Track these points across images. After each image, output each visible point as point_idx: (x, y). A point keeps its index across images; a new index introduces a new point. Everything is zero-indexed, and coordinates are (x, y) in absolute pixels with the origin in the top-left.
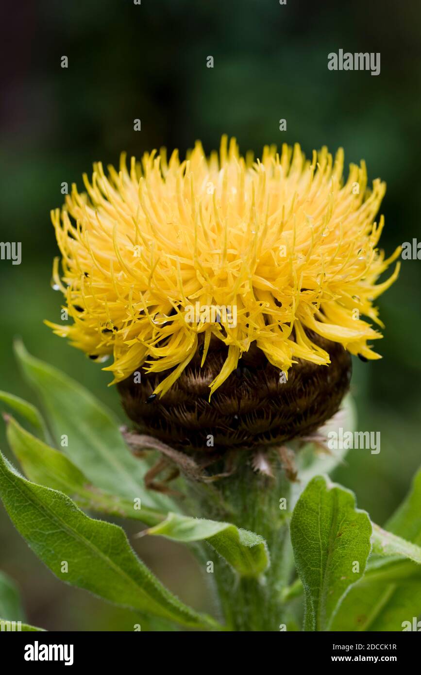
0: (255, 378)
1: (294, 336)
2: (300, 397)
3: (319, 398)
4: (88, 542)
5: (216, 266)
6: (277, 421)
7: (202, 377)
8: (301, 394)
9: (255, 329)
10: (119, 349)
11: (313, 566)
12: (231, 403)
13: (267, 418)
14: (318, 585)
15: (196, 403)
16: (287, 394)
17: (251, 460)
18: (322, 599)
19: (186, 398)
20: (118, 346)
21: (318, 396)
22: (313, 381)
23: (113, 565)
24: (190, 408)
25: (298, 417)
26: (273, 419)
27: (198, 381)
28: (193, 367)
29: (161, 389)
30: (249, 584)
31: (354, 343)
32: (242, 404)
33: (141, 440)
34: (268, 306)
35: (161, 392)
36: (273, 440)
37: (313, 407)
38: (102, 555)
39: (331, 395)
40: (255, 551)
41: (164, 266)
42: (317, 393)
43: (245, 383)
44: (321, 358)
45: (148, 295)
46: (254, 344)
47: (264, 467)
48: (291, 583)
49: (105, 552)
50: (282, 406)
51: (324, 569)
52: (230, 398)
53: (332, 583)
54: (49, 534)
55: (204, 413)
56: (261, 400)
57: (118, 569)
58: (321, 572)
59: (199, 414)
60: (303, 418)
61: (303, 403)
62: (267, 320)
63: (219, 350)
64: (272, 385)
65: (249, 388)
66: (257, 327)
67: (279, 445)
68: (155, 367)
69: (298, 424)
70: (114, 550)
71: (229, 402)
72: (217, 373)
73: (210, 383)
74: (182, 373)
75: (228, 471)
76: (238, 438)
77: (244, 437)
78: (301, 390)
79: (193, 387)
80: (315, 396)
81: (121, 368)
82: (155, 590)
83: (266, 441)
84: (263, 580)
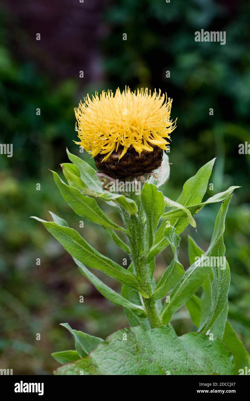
0: (132, 155)
1: (143, 143)
4: (85, 204)
5: (120, 123)
6: (139, 168)
7: (117, 155)
8: (146, 160)
9: (131, 141)
10: (93, 148)
11: (148, 209)
12: (125, 163)
13: (136, 167)
14: (151, 215)
15: (115, 163)
16: (141, 161)
17: (132, 180)
18: (152, 219)
19: (112, 161)
20: (93, 147)
21: (151, 161)
22: (149, 156)
23: (93, 211)
24: (114, 165)
25: (145, 167)
26: (138, 167)
27: (115, 156)
28: (114, 152)
29: (105, 159)
30: (133, 217)
31: (161, 145)
32: (129, 163)
33: (101, 175)
34: (135, 134)
35: (105, 160)
36: (138, 174)
37: (150, 164)
38: (89, 207)
40: (132, 205)
41: (105, 123)
43: (129, 157)
44: (151, 150)
45: (101, 132)
46: (131, 145)
49: (90, 207)
50: (140, 164)
51: (152, 210)
53: (155, 215)
54: (74, 201)
56: (134, 162)
57: (94, 212)
58: (151, 210)
59: (116, 166)
61: (146, 163)
62: (135, 138)
63: (121, 148)
64: (137, 157)
65: (130, 159)
66: (132, 140)
67: (140, 175)
68: (103, 152)
69: (146, 169)
70: (93, 206)
71: (125, 162)
72: (121, 154)
73: (119, 157)
74: (111, 154)
76: (128, 173)
77: (130, 173)
78: (146, 159)
79: (114, 158)
80: (150, 161)
81: (94, 153)
82: (105, 218)
83: (136, 174)
84: (137, 216)
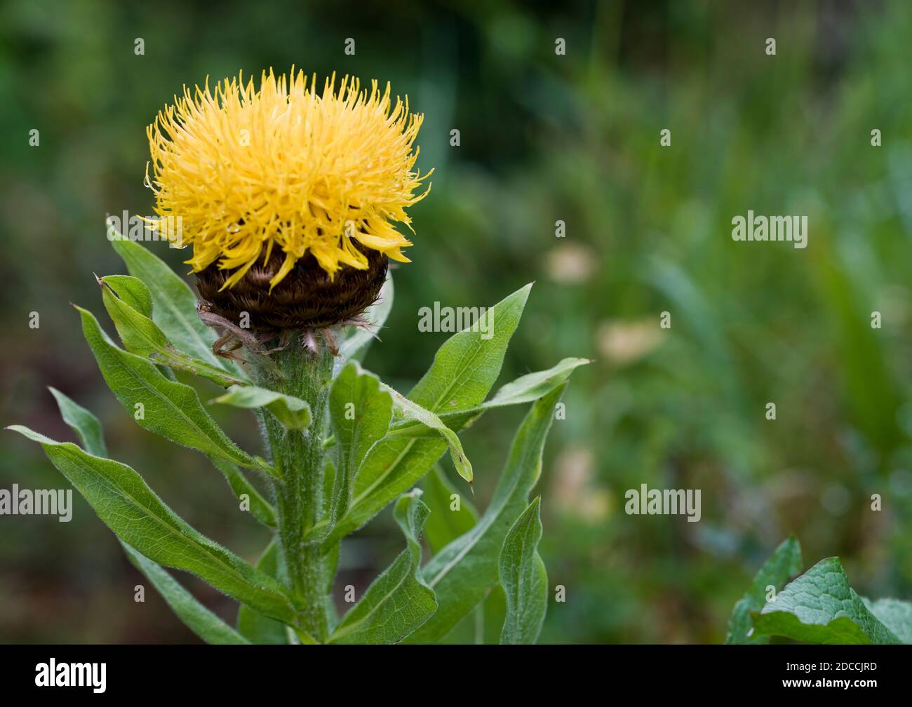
0: (308, 276)
1: (341, 245)
2: (343, 292)
3: (359, 292)
4: (165, 398)
5: (281, 189)
6: (324, 310)
7: (265, 272)
8: (344, 289)
9: (309, 239)
10: (198, 247)
11: (346, 427)
12: (287, 295)
13: (316, 308)
14: (350, 442)
15: (259, 293)
16: (333, 290)
17: (302, 337)
18: (352, 452)
19: (251, 288)
20: (197, 244)
21: (358, 291)
22: (355, 279)
23: (185, 416)
24: (254, 297)
25: (341, 307)
26: (320, 308)
27: (260, 276)
28: (258, 264)
29: (230, 282)
30: (295, 435)
31: (391, 250)
32: (296, 296)
33: (213, 317)
34: (320, 222)
36: (319, 324)
37: (353, 299)
38: (176, 408)
39: (369, 289)
40: (301, 413)
41: (238, 184)
42: (357, 288)
43: (299, 280)
44: (361, 263)
45: (223, 206)
46: (308, 250)
47: (311, 344)
48: (330, 435)
49: (179, 406)
50: (329, 299)
51: (355, 431)
52: (286, 291)
53: (361, 439)
54: (134, 391)
55: (265, 302)
56: (312, 293)
57: (189, 420)
58: (352, 432)
59: (261, 302)
60: (345, 308)
61: (345, 296)
62: (320, 232)
63: (279, 254)
64: (321, 282)
65: (302, 284)
66: (310, 237)
67: (325, 327)
68: (226, 265)
69: (341, 313)
70: (187, 404)
71: (286, 294)
72: (276, 271)
73: (270, 278)
74: (249, 270)
75: (282, 346)
76: (292, 321)
77: (296, 321)
78: (344, 286)
79: (257, 281)
80: (355, 291)
81: (199, 262)
82: (219, 437)
83: (314, 325)
84: (306, 433)
